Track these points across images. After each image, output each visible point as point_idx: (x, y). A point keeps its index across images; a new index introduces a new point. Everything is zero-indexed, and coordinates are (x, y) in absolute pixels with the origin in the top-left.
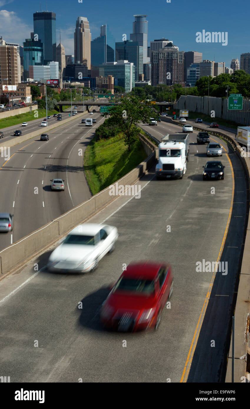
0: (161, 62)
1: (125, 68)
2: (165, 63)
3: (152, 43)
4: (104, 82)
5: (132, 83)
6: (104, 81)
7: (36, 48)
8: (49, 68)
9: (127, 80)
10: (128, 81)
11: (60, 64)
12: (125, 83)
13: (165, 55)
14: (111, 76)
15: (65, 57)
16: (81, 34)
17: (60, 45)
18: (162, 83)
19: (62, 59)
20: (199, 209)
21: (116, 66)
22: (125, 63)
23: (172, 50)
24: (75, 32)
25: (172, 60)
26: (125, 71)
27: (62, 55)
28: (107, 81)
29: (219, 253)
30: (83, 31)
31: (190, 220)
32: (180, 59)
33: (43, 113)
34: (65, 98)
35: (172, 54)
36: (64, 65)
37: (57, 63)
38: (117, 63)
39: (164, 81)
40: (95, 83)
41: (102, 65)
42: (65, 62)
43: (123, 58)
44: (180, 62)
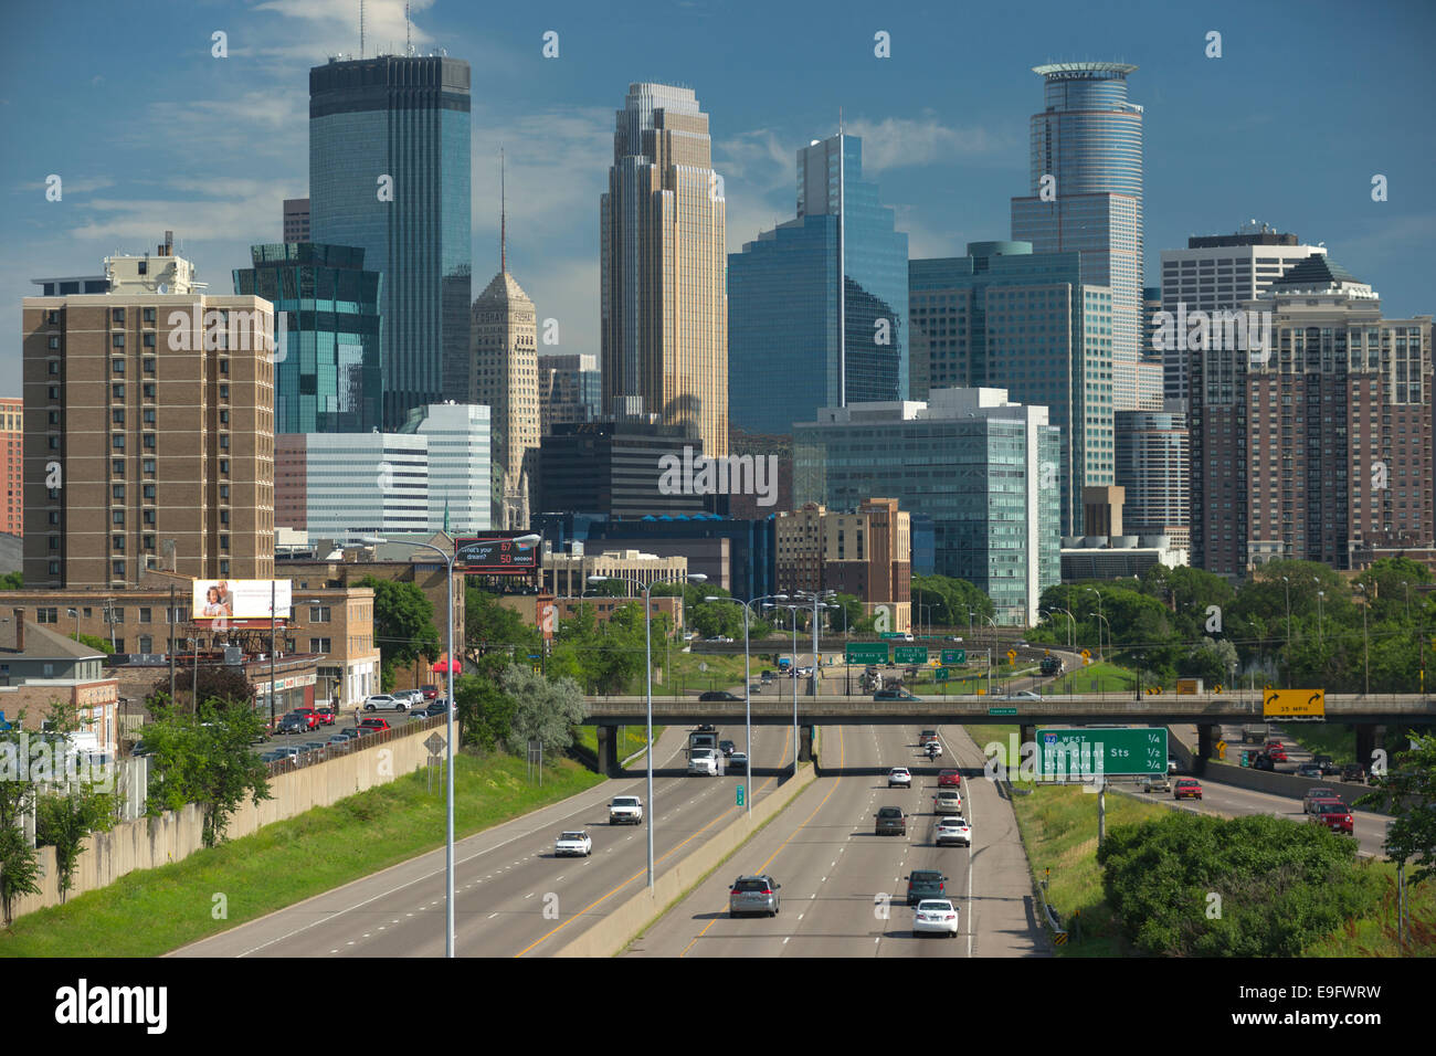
0: (1264, 399)
1: (990, 440)
2: (1288, 401)
3: (1175, 264)
4: (841, 549)
5: (1043, 552)
6: (841, 538)
7: (324, 306)
8: (424, 452)
9: (999, 531)
10: (1012, 538)
11: (501, 422)
12: (984, 550)
13: (1293, 344)
14: (893, 503)
15: (536, 368)
16: (651, 209)
17: (499, 282)
18: (1274, 550)
19: (514, 386)
21: (917, 430)
22: (983, 404)
23: (1344, 309)
24: (607, 190)
25: (1345, 380)
26: (990, 468)
27: (516, 357)
28: (860, 538)
30: (669, 180)
32: (1402, 374)
33: (500, 780)
34: (615, 668)
35: (1342, 337)
36: (527, 430)
37: (480, 413)
38: (923, 405)
39: (1286, 537)
40: (771, 557)
41: (813, 425)
42: (537, 407)
43: (967, 372)
44: (1403, 394)
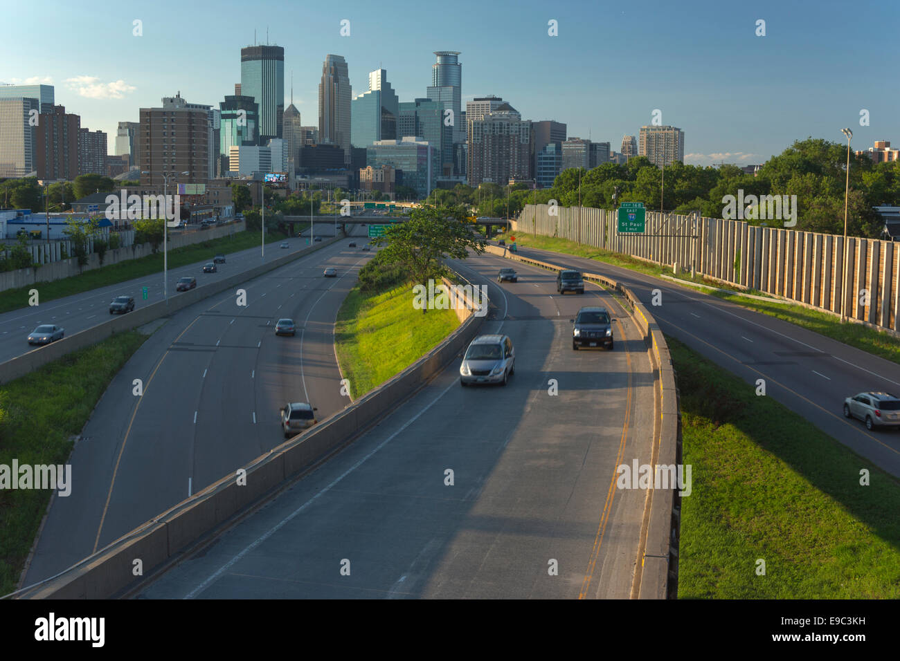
0: (488, 141)
2: (494, 142)
3: (470, 105)
8: (270, 152)
9: (420, 174)
10: (423, 176)
13: (496, 127)
15: (300, 130)
16: (332, 88)
18: (490, 181)
19: (294, 134)
20: (562, 427)
23: (509, 118)
25: (509, 137)
29: (602, 515)
31: (545, 450)
32: (523, 135)
33: (256, 237)
35: (508, 125)
39: (492, 177)
40: (359, 181)
42: (301, 140)
44: (523, 140)
